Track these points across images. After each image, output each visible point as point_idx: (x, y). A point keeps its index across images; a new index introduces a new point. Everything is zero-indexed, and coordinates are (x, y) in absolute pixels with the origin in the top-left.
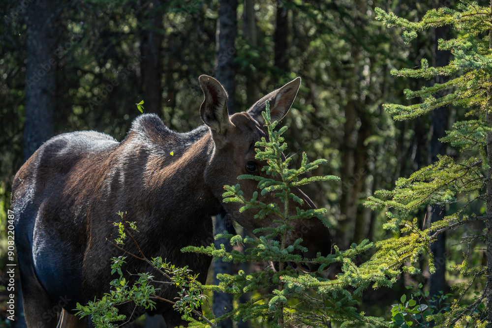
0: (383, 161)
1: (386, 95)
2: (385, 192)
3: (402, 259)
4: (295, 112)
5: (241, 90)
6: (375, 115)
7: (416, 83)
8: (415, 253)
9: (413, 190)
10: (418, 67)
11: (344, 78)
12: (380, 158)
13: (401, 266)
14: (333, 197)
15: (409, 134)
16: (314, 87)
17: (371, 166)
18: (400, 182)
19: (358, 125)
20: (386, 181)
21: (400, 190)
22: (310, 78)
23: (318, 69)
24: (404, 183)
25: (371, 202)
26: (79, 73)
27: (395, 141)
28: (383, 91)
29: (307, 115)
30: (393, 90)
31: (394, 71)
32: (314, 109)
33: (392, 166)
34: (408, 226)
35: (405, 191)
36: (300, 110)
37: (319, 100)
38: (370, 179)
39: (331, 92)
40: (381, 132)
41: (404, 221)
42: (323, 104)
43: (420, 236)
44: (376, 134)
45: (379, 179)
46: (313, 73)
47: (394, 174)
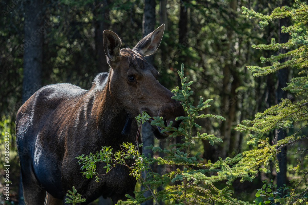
0: (247, 102)
1: (249, 61)
2: (248, 121)
3: (259, 163)
4: (192, 72)
5: (158, 58)
6: (242, 73)
7: (268, 53)
8: (267, 160)
9: (266, 120)
10: (269, 43)
11: (223, 50)
12: (245, 100)
13: (258, 168)
14: (216, 125)
15: (263, 86)
16: (204, 56)
17: (240, 105)
18: (258, 115)
19: (232, 80)
20: (249, 115)
21: (258, 120)
22: (201, 51)
23: (206, 45)
24: (260, 116)
25: (239, 128)
26: (57, 48)
27: (254, 90)
28: (247, 59)
29: (199, 74)
30: (253, 58)
31: (253, 46)
32: (204, 70)
33: (253, 106)
34: (263, 143)
35: (261, 121)
36: (195, 71)
37: (207, 64)
38: (239, 114)
39: (215, 59)
40: (246, 84)
41: (260, 140)
42: (209, 67)
43: (270, 149)
44: (243, 85)
45: (245, 113)
46: (203, 47)
47: (254, 110)
